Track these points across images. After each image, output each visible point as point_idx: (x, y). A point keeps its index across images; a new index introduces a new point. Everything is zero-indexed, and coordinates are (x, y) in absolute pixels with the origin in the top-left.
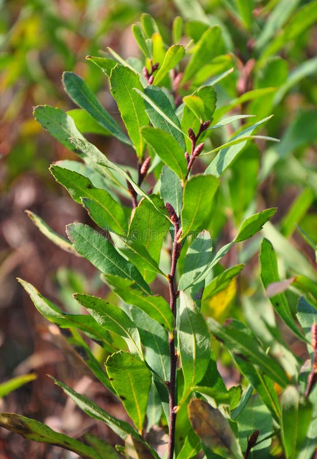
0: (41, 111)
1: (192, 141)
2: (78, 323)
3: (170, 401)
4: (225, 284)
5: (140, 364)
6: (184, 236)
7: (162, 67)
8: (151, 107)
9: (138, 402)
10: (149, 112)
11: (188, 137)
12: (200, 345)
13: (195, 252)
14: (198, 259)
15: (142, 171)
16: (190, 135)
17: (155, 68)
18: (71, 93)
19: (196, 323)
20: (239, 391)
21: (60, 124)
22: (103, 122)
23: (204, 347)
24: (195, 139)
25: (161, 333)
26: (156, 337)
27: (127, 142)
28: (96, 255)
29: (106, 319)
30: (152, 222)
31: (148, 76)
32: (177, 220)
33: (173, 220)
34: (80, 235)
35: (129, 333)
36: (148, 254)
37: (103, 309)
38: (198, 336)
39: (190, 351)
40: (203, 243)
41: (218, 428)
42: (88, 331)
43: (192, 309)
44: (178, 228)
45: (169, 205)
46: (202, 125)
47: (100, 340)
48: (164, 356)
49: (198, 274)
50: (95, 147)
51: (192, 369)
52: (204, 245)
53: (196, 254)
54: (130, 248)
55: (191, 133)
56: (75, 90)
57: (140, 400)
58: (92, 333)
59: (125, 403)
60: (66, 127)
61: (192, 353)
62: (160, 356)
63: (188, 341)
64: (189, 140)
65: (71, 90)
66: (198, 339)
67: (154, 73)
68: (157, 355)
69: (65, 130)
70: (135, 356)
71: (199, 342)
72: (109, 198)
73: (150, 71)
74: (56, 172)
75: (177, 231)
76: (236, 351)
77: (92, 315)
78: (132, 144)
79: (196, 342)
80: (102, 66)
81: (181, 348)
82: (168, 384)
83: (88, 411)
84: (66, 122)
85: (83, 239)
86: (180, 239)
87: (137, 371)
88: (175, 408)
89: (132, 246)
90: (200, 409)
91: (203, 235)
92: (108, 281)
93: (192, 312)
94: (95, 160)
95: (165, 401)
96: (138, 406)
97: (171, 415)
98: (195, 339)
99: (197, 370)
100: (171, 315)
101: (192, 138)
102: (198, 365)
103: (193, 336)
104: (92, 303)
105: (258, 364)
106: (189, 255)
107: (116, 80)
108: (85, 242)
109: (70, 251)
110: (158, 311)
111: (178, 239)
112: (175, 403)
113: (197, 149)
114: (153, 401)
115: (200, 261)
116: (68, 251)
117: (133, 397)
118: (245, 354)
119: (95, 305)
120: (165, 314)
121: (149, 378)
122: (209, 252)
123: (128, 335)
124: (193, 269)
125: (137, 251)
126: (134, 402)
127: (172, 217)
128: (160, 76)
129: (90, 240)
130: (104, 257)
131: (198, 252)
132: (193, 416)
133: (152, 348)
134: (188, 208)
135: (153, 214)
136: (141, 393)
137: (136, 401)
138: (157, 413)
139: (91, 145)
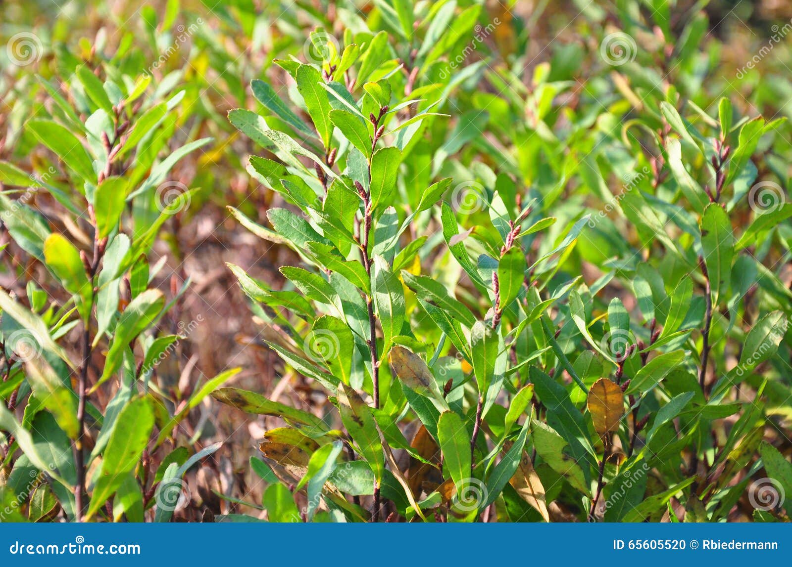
0: (234, 115)
1: (373, 125)
2: (283, 300)
3: (373, 358)
4: (412, 256)
5: (343, 327)
6: (373, 209)
7: (339, 68)
8: (336, 99)
9: (343, 365)
10: (333, 104)
11: (370, 121)
12: (396, 303)
13: (383, 226)
14: (387, 232)
15: (330, 161)
16: (371, 119)
17: (333, 69)
18: (259, 98)
19: (390, 282)
20: (432, 348)
21: (253, 124)
22: (291, 121)
23: (399, 304)
24: (376, 123)
25: (358, 301)
26: (355, 305)
27: (314, 137)
28: (296, 234)
29: (310, 289)
30: (344, 200)
31: (328, 76)
32: (366, 195)
33: (363, 196)
34: (280, 218)
35: (331, 300)
36: (343, 226)
37: (307, 280)
38: (393, 294)
39: (387, 309)
40: (389, 218)
41: (417, 370)
42: (292, 308)
43: (386, 269)
44: (368, 201)
45: (358, 183)
46: (381, 109)
47: (304, 314)
48: (363, 321)
49: (387, 244)
50: (289, 137)
51: (390, 325)
52: (391, 220)
53: (384, 228)
54: (327, 222)
55: (372, 118)
56: (263, 95)
57: (344, 363)
58: (296, 308)
59: (332, 367)
60: (258, 127)
61: (389, 311)
62: (359, 321)
63: (384, 301)
64: (370, 124)
65: (259, 95)
66: (393, 297)
67: (333, 73)
68: (356, 320)
69: (257, 129)
70: (337, 320)
71: (394, 300)
72: (303, 184)
73: (329, 73)
74: (255, 163)
75: (367, 206)
76: (427, 298)
77: (297, 286)
78: (319, 138)
79: (392, 300)
80: (287, 69)
81: (378, 307)
82: (369, 343)
83: (301, 371)
84: (258, 122)
85: (283, 221)
86: (371, 212)
87: (341, 334)
88: (377, 363)
89: (328, 219)
90: (401, 355)
91: (389, 211)
92: (310, 248)
93: (386, 272)
94: (289, 149)
95: (367, 360)
96: (343, 370)
97: (374, 370)
98: (391, 297)
99: (394, 325)
100: (367, 278)
101: (373, 122)
102: (395, 321)
103: (389, 294)
104: (297, 274)
105: (448, 308)
106: (378, 229)
107: (301, 78)
108: (285, 224)
109: (270, 240)
110: (356, 276)
111: (368, 211)
112: (376, 360)
113: (378, 131)
114: (355, 369)
115: (388, 234)
116: (267, 239)
117: (338, 361)
118: (436, 301)
119: (299, 276)
120: (362, 277)
121: (351, 341)
122: (396, 225)
123: (331, 302)
124: (383, 241)
125: (334, 224)
126: (340, 367)
127: (362, 193)
128: (338, 76)
129: (290, 221)
130: (303, 236)
131: (385, 226)
132: (395, 361)
133: (351, 315)
134: (375, 181)
135: (343, 193)
136: (345, 357)
137: (341, 365)
138: (359, 380)
139: (285, 135)
